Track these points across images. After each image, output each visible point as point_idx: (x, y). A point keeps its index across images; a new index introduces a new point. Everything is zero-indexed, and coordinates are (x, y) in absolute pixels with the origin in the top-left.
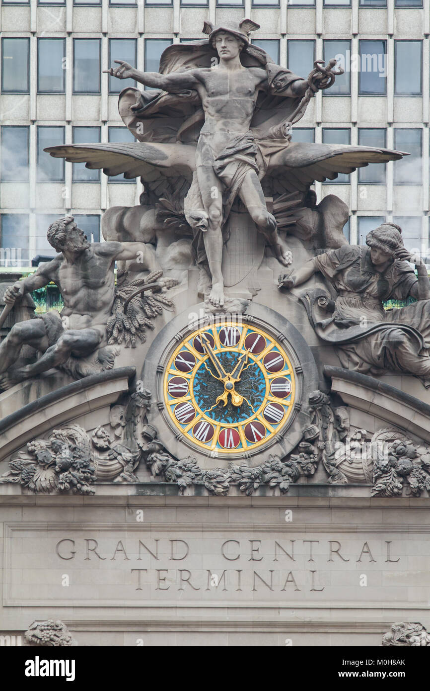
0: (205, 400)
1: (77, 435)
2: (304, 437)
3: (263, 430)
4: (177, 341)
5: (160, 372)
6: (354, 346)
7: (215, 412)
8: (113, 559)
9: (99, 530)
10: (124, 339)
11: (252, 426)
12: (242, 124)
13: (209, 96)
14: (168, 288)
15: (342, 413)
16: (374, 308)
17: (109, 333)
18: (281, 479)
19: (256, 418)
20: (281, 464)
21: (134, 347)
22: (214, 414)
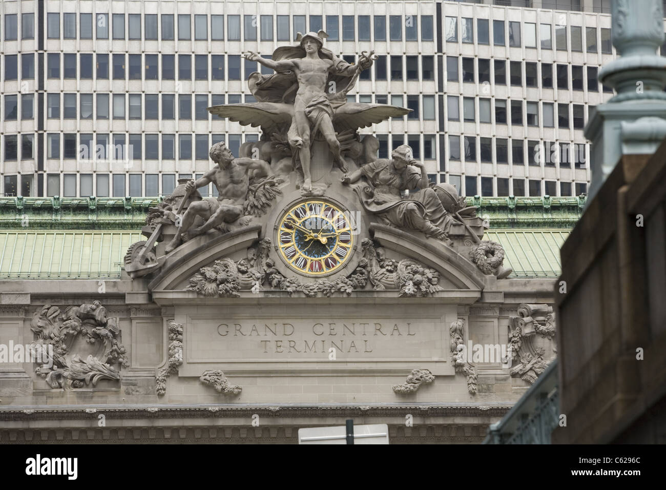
0: (301, 245)
1: (229, 264)
2: (359, 265)
3: (335, 261)
4: (285, 212)
5: (276, 229)
6: (386, 214)
7: (308, 252)
8: (250, 335)
9: (242, 319)
10: (254, 212)
11: (329, 259)
12: (320, 88)
13: (301, 73)
14: (279, 184)
15: (380, 251)
16: (396, 194)
17: (245, 209)
18: (346, 287)
19: (331, 255)
20: (347, 280)
21: (260, 217)
22: (307, 253)
